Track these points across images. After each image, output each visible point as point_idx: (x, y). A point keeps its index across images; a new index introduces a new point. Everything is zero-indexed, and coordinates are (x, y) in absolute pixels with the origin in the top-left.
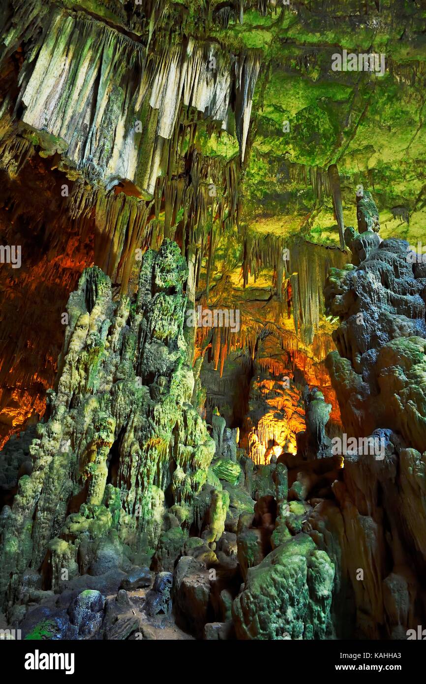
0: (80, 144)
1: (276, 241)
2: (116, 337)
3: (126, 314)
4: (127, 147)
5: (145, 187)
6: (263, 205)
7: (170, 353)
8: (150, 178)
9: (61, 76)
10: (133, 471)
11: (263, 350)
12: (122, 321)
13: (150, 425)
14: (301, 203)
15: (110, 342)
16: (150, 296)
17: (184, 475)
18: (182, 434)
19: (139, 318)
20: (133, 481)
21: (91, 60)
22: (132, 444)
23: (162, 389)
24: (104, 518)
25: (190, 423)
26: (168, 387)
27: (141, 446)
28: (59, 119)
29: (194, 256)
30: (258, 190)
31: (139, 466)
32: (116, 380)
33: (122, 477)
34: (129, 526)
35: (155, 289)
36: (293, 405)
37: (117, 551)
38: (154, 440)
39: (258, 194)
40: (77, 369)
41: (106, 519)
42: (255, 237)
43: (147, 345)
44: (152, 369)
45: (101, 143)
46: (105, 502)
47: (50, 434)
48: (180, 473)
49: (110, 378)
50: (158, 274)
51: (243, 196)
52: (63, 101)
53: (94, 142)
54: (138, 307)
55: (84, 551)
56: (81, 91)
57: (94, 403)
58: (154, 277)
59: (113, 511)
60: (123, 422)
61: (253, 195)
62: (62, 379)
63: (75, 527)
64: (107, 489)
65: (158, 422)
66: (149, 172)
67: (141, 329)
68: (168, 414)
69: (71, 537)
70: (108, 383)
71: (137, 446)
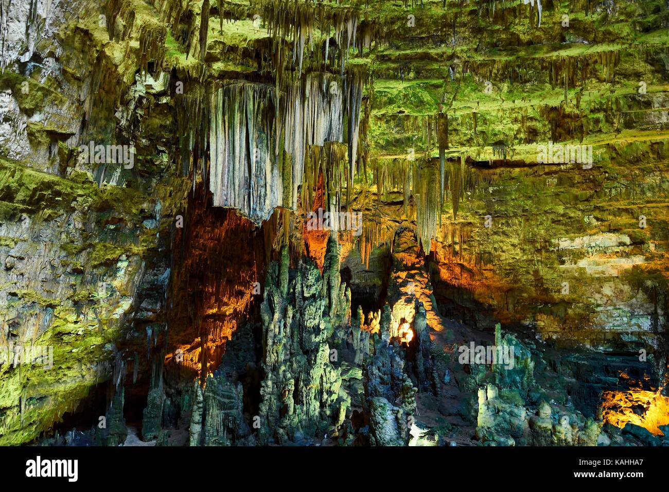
0: (246, 197)
1: (402, 164)
2: (288, 330)
3: (291, 315)
4: (275, 179)
5: (290, 205)
6: (386, 150)
7: (315, 338)
8: (293, 196)
9: (225, 150)
10: (304, 399)
11: (399, 245)
12: (289, 321)
13: (309, 379)
14: (416, 146)
15: (285, 332)
16: (302, 302)
17: (327, 396)
18: (324, 379)
19: (298, 315)
20: (305, 402)
21: (240, 124)
22: (302, 387)
23: (313, 362)
24: (295, 420)
25: (328, 374)
26: (315, 361)
27: (306, 388)
28: (232, 192)
29: (334, 198)
30: (380, 139)
31: (306, 397)
32: (291, 354)
33: (300, 401)
34: (305, 420)
35: (305, 299)
36: (422, 288)
37: (301, 434)
38: (311, 385)
39: (381, 142)
40: (273, 353)
41: (296, 420)
42: (384, 164)
43: (304, 335)
44: (308, 348)
45: (259, 192)
46: (295, 412)
47: (267, 386)
48: (325, 396)
49: (288, 352)
50: (305, 289)
51: (368, 146)
52: (231, 174)
53: (255, 195)
54: (297, 311)
55: (289, 433)
56: (240, 157)
57: (283, 368)
58: (303, 292)
59: (298, 415)
60: (297, 375)
61: (377, 143)
62: (267, 359)
63: (285, 424)
64: (294, 406)
65: (313, 377)
66: (291, 190)
67: (300, 325)
68: (317, 372)
69: (284, 428)
70: (287, 355)
71: (304, 388)
